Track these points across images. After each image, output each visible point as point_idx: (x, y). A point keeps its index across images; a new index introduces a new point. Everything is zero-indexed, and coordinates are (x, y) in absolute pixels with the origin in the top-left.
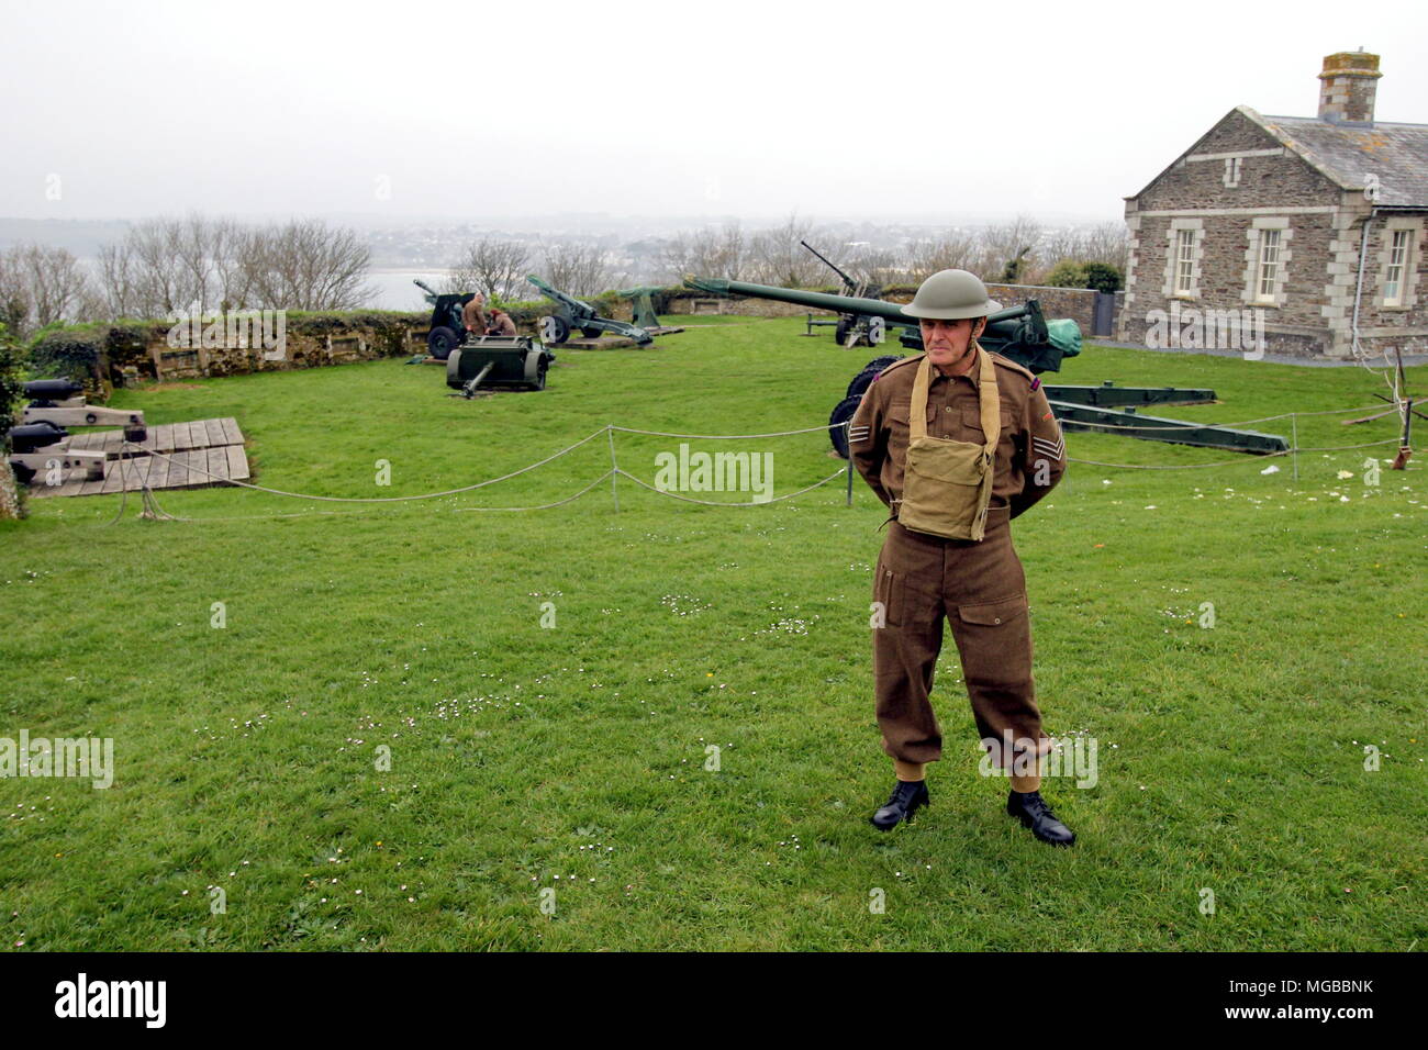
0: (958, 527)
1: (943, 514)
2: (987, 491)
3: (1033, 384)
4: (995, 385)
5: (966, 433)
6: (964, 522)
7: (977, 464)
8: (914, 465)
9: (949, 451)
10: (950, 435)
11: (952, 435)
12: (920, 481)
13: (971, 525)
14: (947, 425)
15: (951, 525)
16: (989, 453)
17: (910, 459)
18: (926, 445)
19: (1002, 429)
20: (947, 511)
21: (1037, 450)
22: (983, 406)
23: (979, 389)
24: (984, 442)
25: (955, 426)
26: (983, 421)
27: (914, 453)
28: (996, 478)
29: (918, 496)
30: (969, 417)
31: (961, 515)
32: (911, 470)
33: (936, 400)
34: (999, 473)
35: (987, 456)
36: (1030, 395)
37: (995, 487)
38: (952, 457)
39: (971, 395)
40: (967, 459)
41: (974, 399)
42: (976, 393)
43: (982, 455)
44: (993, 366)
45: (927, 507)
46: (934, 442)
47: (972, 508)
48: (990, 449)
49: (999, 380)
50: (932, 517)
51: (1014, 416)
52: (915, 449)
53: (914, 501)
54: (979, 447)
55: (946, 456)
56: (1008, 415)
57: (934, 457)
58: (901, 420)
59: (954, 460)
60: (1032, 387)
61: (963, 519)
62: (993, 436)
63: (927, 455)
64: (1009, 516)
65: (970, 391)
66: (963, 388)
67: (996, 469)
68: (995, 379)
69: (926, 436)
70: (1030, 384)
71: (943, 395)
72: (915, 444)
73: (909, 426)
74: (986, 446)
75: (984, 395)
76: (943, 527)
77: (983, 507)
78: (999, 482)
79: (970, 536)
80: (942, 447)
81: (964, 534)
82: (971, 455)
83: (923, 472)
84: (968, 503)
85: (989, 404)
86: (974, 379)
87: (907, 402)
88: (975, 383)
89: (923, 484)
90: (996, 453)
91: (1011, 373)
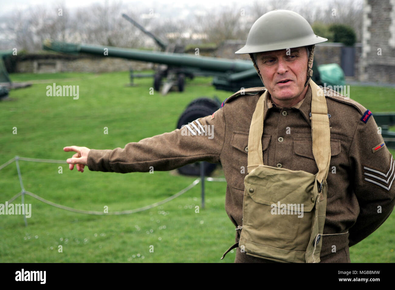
0: (294, 253)
1: (279, 239)
2: (320, 218)
3: (364, 117)
4: (326, 117)
5: (297, 162)
6: (299, 248)
7: (309, 191)
8: (251, 192)
9: (282, 178)
10: (282, 164)
11: (283, 163)
12: (256, 208)
13: (305, 251)
14: (280, 154)
15: (286, 250)
16: (320, 182)
17: (248, 187)
18: (261, 173)
19: (332, 157)
20: (282, 236)
21: (366, 179)
22: (314, 136)
23: (310, 121)
24: (315, 171)
25: (287, 155)
26: (315, 151)
27: (251, 181)
28: (329, 203)
29: (256, 222)
30: (300, 146)
31: (296, 241)
32: (249, 197)
33: (270, 130)
34: (331, 199)
35: (319, 184)
36: (361, 127)
37: (328, 213)
38: (285, 185)
39: (302, 126)
40: (299, 186)
41: (306, 130)
42: (308, 126)
43: (313, 183)
44: (325, 100)
45: (264, 233)
46: (269, 170)
47: (306, 234)
48: (321, 177)
49: (330, 112)
50: (268, 243)
51: (343, 146)
52: (252, 177)
53: (253, 227)
54: (312, 175)
55: (280, 183)
56: (338, 144)
57: (269, 184)
58: (239, 148)
59: (286, 188)
60: (362, 120)
61: (297, 244)
62: (323, 165)
63: (262, 182)
64: (348, 242)
65: (301, 122)
66: (294, 120)
67: (328, 197)
68: (326, 111)
69: (261, 165)
70: (360, 116)
71: (276, 127)
72: (252, 172)
73: (246, 154)
74: (318, 174)
75: (315, 126)
76: (279, 252)
77: (317, 233)
78: (333, 208)
79: (305, 261)
80: (275, 175)
81: (299, 259)
82: (303, 183)
83: (259, 200)
84: (301, 229)
85: (320, 134)
86: (304, 111)
87: (246, 131)
88: (306, 115)
89: (260, 210)
90: (328, 180)
91: (341, 105)
